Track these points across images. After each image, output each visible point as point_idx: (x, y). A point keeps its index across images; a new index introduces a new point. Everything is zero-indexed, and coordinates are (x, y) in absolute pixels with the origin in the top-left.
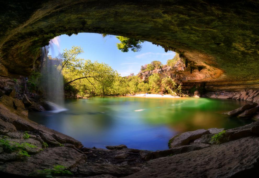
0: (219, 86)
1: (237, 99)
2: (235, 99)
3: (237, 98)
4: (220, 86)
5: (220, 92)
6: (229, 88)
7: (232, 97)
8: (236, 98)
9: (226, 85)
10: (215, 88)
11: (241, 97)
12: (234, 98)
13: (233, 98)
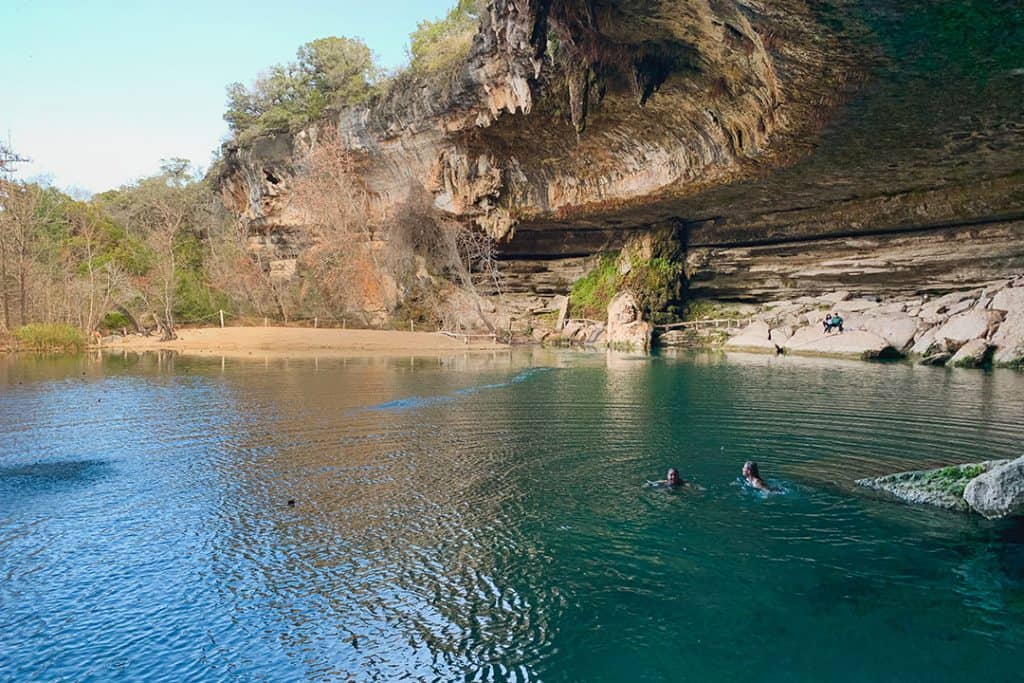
0: (795, 252)
1: (959, 356)
2: (940, 363)
3: (960, 345)
4: (804, 250)
5: (808, 300)
6: (880, 261)
7: (912, 341)
8: (953, 348)
9: (856, 235)
10: (763, 268)
11: (996, 340)
12: (934, 348)
13: (916, 349)
